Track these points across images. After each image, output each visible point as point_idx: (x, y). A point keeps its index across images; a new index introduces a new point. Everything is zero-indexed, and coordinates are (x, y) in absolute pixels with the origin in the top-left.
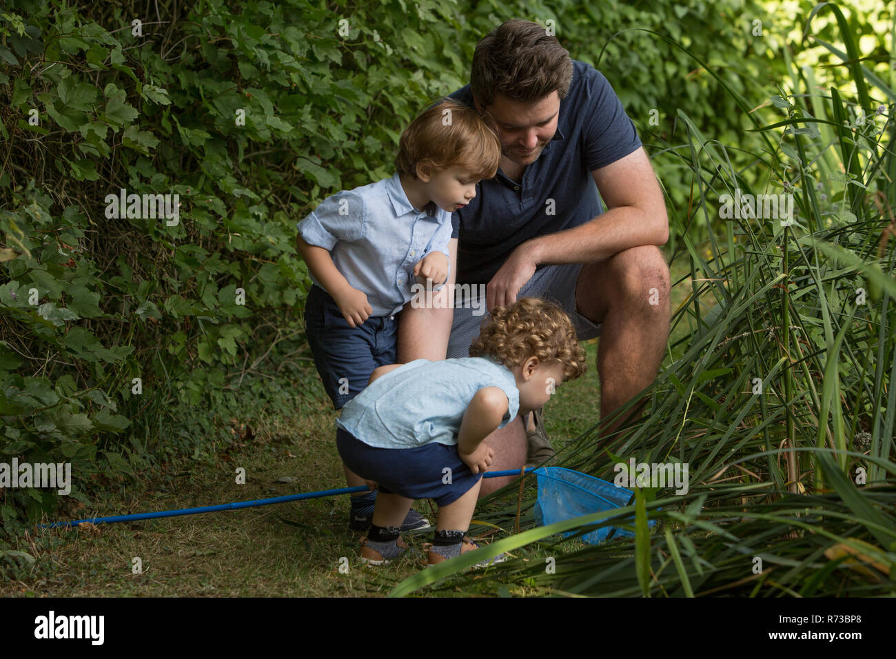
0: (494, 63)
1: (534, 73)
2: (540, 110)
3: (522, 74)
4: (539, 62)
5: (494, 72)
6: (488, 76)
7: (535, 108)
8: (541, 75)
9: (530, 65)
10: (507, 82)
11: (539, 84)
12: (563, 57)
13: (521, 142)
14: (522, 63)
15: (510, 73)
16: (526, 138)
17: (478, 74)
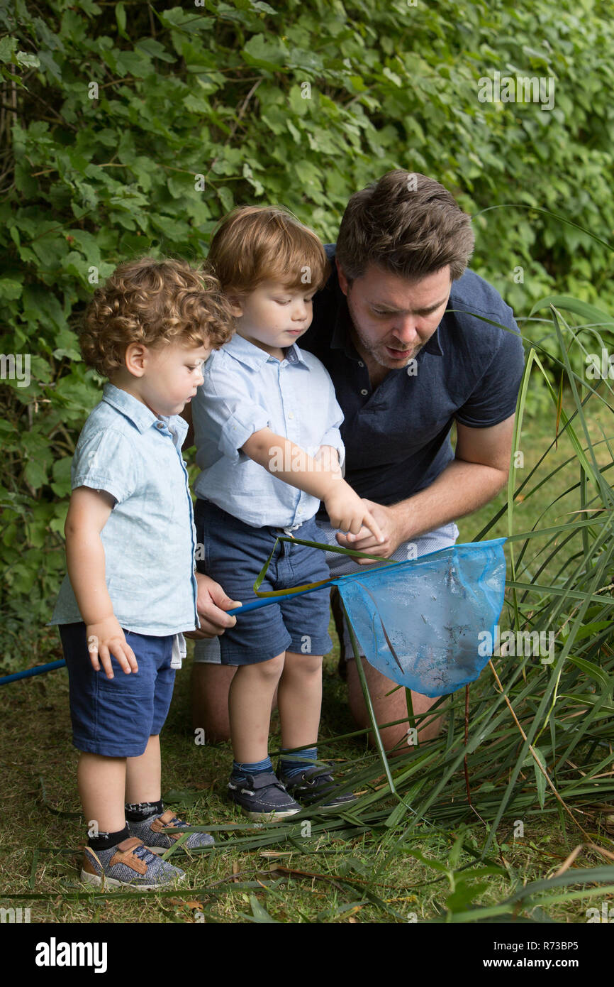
0: (371, 219)
1: (424, 236)
2: (426, 290)
3: (408, 235)
4: (432, 224)
5: (369, 232)
6: (361, 237)
7: (420, 286)
8: (433, 241)
9: (421, 225)
10: (387, 242)
11: (430, 252)
12: (464, 223)
13: (396, 334)
14: (408, 222)
15: (391, 233)
16: (401, 329)
17: (348, 234)
